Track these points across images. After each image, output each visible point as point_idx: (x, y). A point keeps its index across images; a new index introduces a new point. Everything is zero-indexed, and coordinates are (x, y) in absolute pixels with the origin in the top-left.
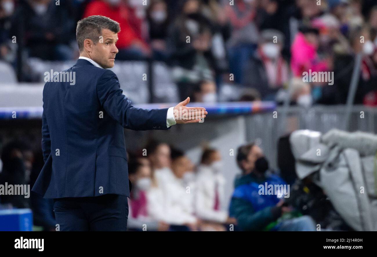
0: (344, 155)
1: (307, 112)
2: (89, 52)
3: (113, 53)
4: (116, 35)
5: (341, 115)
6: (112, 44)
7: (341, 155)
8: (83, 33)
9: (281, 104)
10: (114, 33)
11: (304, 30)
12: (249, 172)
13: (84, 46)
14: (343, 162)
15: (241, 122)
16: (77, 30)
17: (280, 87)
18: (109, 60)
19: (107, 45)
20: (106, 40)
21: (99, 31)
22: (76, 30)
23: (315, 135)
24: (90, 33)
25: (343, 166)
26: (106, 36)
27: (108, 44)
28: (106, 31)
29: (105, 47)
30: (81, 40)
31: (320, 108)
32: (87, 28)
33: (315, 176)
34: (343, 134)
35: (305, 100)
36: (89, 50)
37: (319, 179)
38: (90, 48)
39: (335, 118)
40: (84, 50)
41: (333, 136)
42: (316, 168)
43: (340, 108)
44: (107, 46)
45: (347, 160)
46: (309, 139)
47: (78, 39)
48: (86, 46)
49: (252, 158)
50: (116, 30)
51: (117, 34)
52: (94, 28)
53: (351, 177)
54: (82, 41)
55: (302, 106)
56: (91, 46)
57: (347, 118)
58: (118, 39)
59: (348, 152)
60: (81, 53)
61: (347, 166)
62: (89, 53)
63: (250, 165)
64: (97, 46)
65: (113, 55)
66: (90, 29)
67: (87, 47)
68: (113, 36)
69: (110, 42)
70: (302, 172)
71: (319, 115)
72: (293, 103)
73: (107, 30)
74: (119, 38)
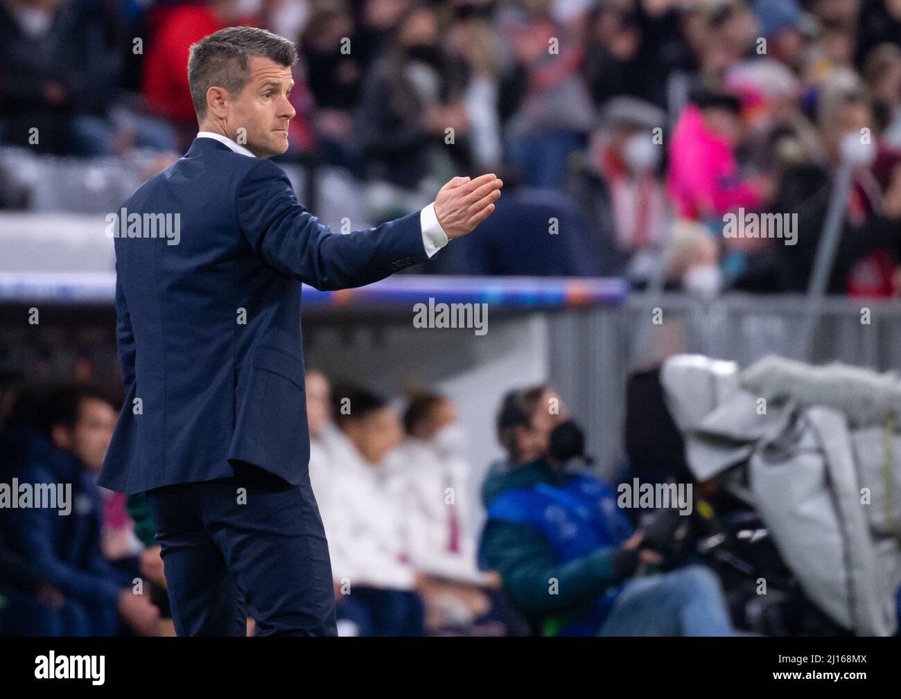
0: (809, 424)
1: (706, 311)
2: (221, 119)
3: (283, 116)
4: (288, 71)
5: (792, 318)
6: (279, 96)
7: (801, 424)
8: (204, 73)
9: (640, 286)
10: (281, 66)
11: (703, 100)
12: (529, 457)
13: (207, 104)
14: (808, 441)
15: (537, 328)
16: (189, 67)
17: (642, 243)
18: (272, 135)
19: (265, 97)
20: (263, 86)
21: (243, 64)
22: (187, 68)
23: (725, 368)
24: (220, 73)
25: (810, 451)
26: (261, 76)
27: (268, 96)
28: (261, 63)
29: (261, 104)
30: (201, 92)
31: (741, 301)
32: (214, 59)
33: (737, 475)
34: (798, 369)
35: (705, 278)
36: (222, 115)
37: (746, 482)
38: (224, 108)
39: (776, 327)
40: (210, 115)
41: (770, 373)
42: (740, 454)
43: (790, 303)
44: (266, 100)
45: (818, 436)
46: (713, 380)
47: (192, 89)
48: (212, 106)
49: (542, 424)
50: (286, 59)
51: (289, 68)
52: (229, 57)
53: (828, 481)
54: (203, 92)
55: (697, 295)
56: (226, 103)
57: (807, 329)
58: (292, 82)
59: (816, 415)
60: (202, 124)
61: (821, 451)
62: (220, 121)
63: (535, 440)
64: (238, 104)
65: (281, 121)
66: (220, 60)
67: (216, 108)
68: (278, 75)
69: (273, 91)
70: (704, 462)
71: (736, 317)
72: (674, 284)
73: (264, 59)
74: (295, 81)
